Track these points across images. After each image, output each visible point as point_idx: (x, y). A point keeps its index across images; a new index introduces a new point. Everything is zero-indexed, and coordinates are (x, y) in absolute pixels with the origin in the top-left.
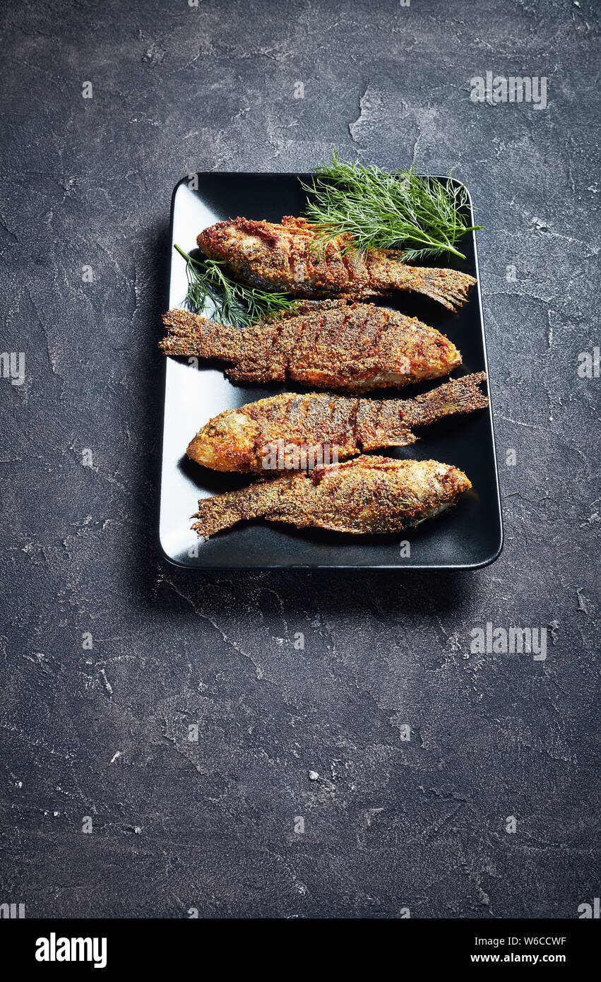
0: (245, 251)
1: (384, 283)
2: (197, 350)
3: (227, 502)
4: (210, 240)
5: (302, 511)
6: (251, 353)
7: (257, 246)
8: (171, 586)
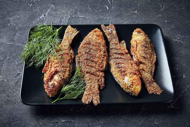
0: (60, 79)
1: (69, 47)
2: (97, 94)
3: (149, 86)
4: (54, 90)
5: (151, 66)
6: (96, 81)
7: (58, 76)
8: (174, 104)
